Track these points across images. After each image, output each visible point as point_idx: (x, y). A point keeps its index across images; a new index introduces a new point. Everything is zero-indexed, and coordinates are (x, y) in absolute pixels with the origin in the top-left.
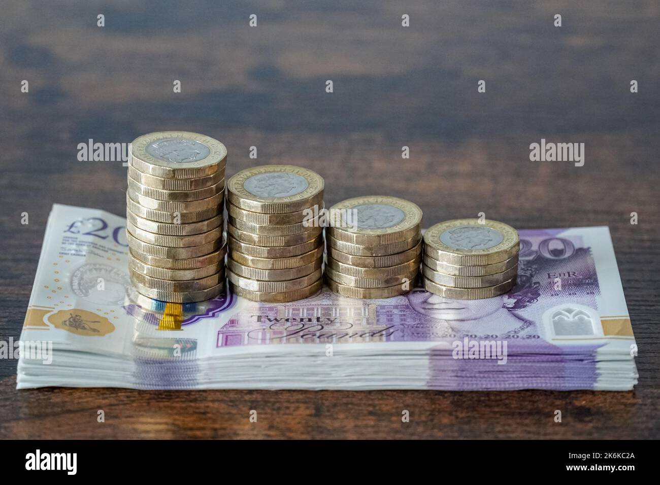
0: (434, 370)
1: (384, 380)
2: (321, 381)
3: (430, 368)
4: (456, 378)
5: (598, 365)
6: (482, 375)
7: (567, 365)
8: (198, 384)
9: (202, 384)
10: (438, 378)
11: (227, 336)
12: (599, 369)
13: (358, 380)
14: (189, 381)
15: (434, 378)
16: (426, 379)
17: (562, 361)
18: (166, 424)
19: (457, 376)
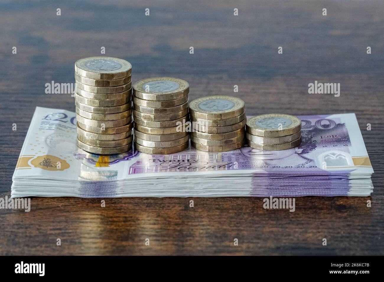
0: (254, 185)
1: (225, 191)
2: (188, 192)
3: (252, 184)
4: (267, 190)
5: (350, 182)
6: (282, 188)
7: (332, 182)
8: (117, 194)
9: (119, 194)
10: (257, 190)
11: (135, 169)
12: (351, 184)
13: (210, 192)
14: (111, 193)
15: (254, 189)
16: (250, 190)
17: (329, 179)
18: (97, 215)
19: (268, 189)
